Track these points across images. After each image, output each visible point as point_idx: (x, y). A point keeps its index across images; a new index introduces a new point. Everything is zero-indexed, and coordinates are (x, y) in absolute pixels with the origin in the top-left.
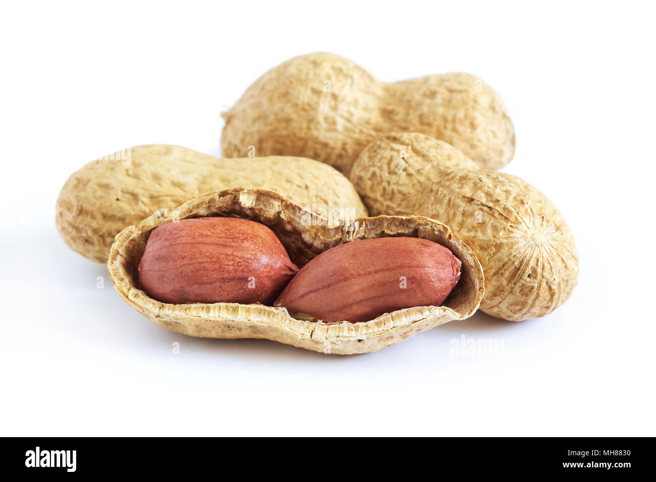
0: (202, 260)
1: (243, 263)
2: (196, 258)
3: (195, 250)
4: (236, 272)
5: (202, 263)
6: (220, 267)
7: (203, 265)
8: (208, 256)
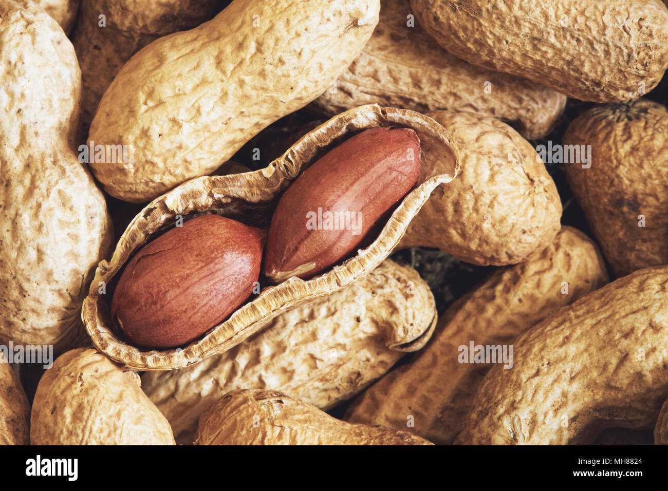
0: (204, 302)
1: (239, 277)
2: (198, 304)
3: (190, 297)
4: (239, 288)
5: (206, 304)
6: (223, 295)
7: (208, 305)
8: (207, 295)
